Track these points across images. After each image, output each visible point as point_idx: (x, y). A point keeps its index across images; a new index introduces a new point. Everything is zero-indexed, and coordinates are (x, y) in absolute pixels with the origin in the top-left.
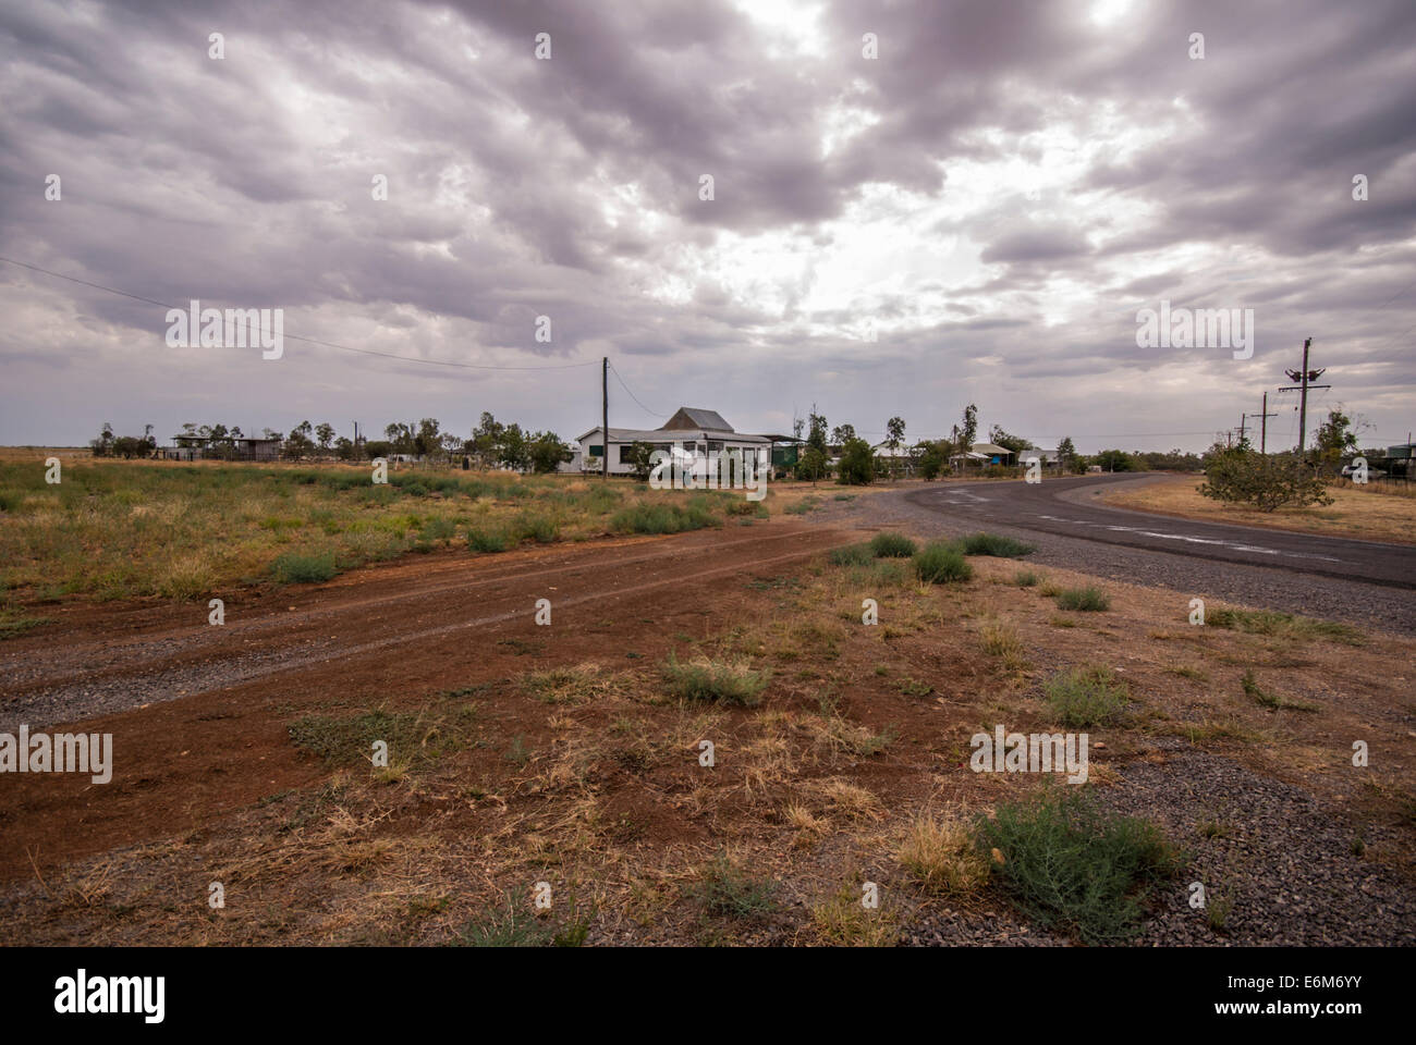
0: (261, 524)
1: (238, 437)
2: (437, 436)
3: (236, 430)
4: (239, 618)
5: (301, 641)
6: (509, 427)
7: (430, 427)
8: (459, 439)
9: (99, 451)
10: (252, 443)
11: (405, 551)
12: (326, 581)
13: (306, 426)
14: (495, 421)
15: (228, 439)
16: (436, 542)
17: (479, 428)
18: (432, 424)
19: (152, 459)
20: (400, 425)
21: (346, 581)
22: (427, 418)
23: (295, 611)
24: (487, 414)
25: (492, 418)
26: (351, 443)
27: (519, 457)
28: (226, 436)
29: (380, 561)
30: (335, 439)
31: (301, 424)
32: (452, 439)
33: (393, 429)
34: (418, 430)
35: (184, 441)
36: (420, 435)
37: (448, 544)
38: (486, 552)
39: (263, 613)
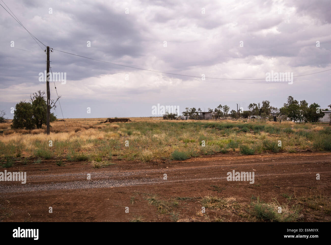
0: (184, 141)
1: (200, 111)
2: (269, 108)
3: (199, 109)
4: (153, 168)
5: (159, 177)
6: (301, 102)
7: (266, 104)
8: (277, 108)
9: (165, 117)
10: (204, 113)
11: (217, 152)
12: (184, 160)
13: (220, 106)
14: (294, 99)
15: (196, 112)
16: (230, 149)
17: (287, 103)
18: (267, 103)
19: (177, 120)
20: (254, 104)
21: (189, 161)
22: (265, 100)
23: (168, 168)
24: (290, 97)
25: (292, 98)
26: (236, 112)
27: (297, 115)
28: (196, 111)
29: (206, 155)
30: (230, 110)
31: (219, 106)
32: (274, 109)
33: (251, 106)
34: (261, 106)
35: (186, 114)
36: (262, 108)
37: (234, 150)
38: (246, 154)
39: (159, 168)
